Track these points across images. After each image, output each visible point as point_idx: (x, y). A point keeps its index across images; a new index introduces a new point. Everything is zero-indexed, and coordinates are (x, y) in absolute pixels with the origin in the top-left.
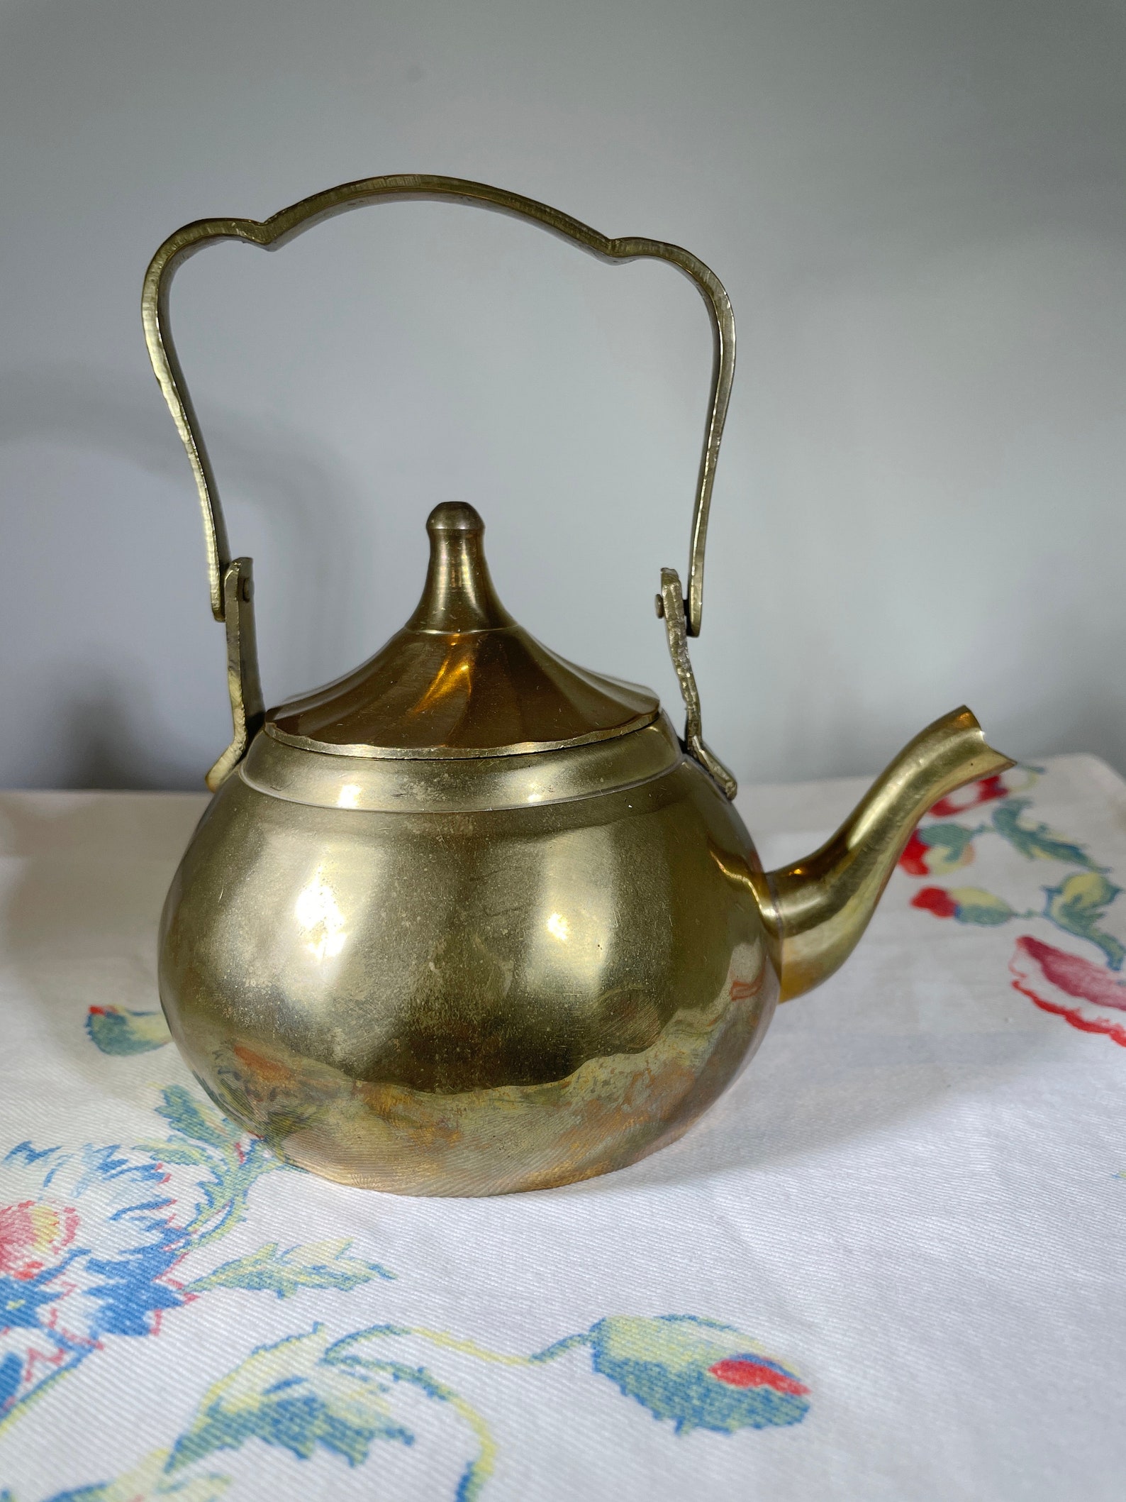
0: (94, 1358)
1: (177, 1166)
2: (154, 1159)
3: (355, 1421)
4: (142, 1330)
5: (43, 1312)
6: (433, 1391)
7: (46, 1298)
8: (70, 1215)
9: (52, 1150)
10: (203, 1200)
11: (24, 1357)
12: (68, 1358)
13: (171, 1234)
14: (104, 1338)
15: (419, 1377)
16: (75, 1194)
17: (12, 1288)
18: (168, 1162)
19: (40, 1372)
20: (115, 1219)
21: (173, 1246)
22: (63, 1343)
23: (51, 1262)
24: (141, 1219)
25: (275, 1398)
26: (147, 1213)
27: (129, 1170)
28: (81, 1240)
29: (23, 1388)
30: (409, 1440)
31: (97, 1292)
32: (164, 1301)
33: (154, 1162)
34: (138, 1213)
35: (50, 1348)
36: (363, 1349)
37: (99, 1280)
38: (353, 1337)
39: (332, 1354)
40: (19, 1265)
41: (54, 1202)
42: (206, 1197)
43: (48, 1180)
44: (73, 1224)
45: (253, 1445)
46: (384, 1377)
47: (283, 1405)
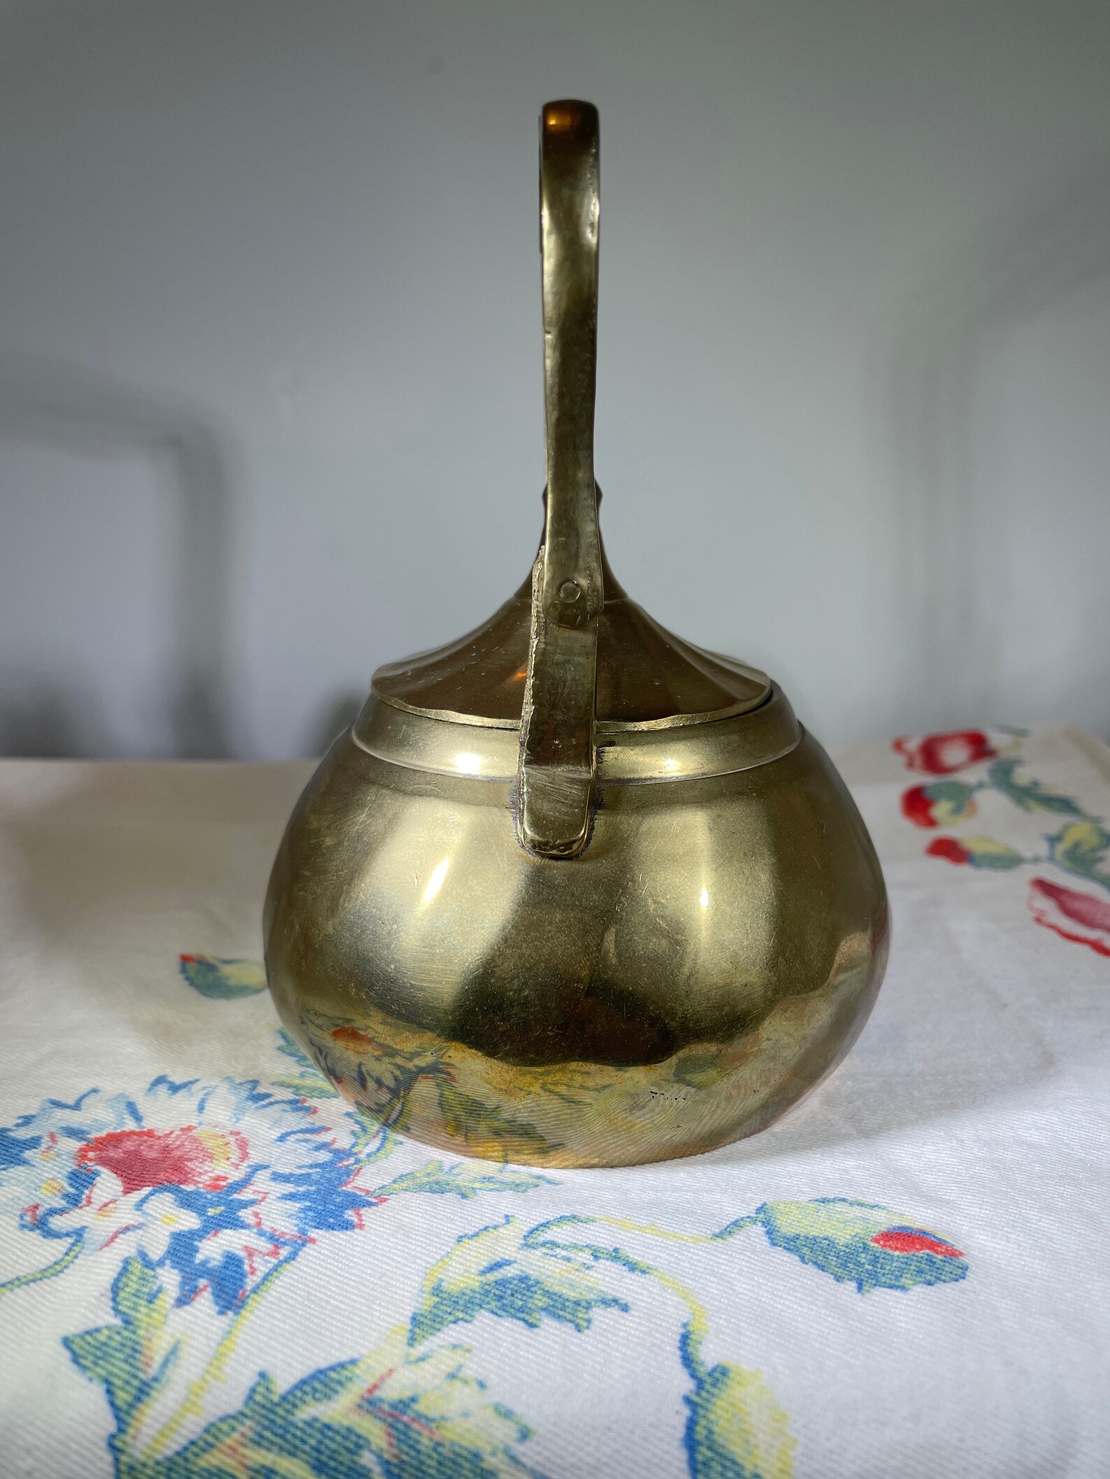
0: (308, 1250)
1: (319, 1100)
2: (296, 1095)
3: (572, 1295)
4: (347, 1226)
5: (246, 1215)
6: (632, 1267)
7: (244, 1205)
8: (237, 1137)
9: (191, 1083)
10: (357, 1128)
11: (242, 1254)
12: (284, 1252)
13: (340, 1154)
14: (313, 1234)
15: (615, 1256)
16: (234, 1120)
17: (206, 1198)
18: (310, 1097)
19: (262, 1266)
20: (280, 1141)
21: (346, 1163)
22: (275, 1239)
23: (236, 1176)
24: (307, 1141)
25: (491, 1277)
26: (308, 1136)
27: (277, 1102)
28: (255, 1157)
29: (250, 1282)
30: (625, 1308)
31: (291, 1197)
32: (357, 1202)
33: (297, 1098)
34: (300, 1136)
35: (264, 1245)
36: (558, 1234)
37: (289, 1188)
38: (546, 1225)
39: (531, 1241)
40: (205, 1178)
41: (216, 1127)
42: (358, 1126)
43: (201, 1108)
44: (243, 1145)
45: (483, 1318)
46: (585, 1257)
47: (502, 1283)
